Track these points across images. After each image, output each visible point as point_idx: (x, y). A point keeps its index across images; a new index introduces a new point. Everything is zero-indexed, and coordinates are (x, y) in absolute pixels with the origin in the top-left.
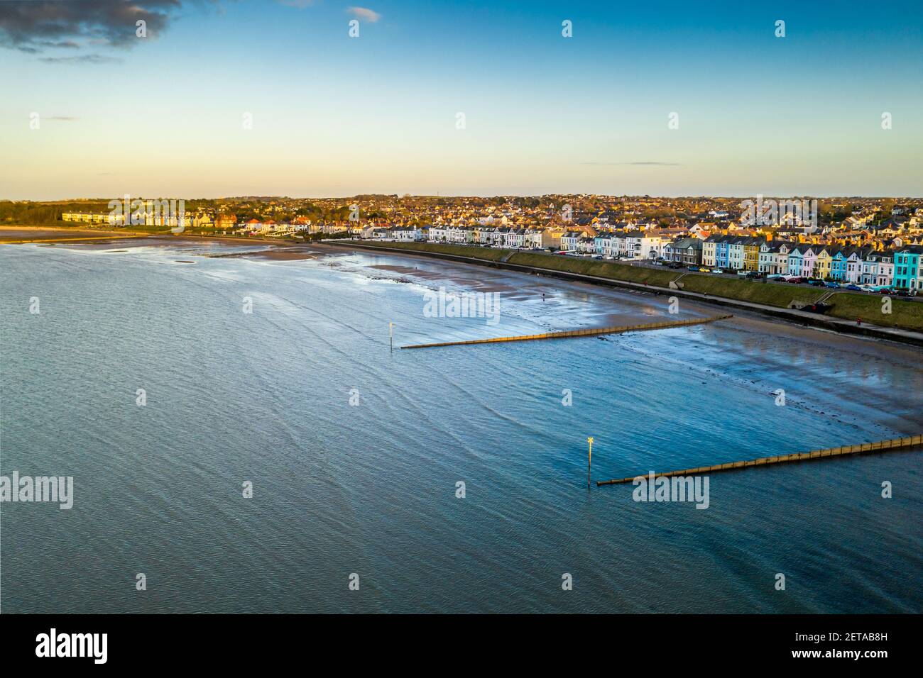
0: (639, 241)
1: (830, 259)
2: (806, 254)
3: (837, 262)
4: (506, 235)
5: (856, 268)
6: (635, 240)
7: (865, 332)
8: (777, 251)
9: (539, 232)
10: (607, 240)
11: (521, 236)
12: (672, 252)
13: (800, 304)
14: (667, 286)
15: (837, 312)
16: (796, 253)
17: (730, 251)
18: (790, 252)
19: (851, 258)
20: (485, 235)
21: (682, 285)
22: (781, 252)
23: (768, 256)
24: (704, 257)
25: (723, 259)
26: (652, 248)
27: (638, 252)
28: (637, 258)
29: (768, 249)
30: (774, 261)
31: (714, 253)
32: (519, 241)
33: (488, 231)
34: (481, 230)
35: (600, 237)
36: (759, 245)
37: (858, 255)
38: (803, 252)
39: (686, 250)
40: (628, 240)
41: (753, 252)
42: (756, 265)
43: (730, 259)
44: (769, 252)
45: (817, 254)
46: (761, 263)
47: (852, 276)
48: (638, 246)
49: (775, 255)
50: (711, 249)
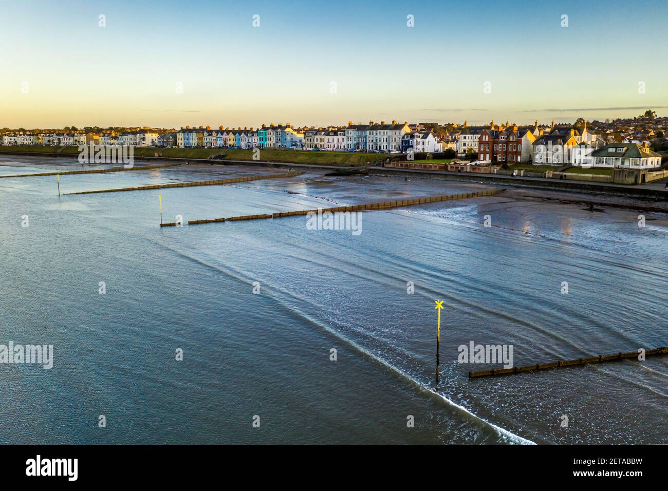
0: (144, 135)
1: (233, 136)
2: (224, 135)
3: (237, 138)
4: (62, 138)
5: (244, 140)
6: (142, 135)
7: (234, 164)
8: (211, 135)
9: (84, 135)
10: (126, 137)
11: (72, 138)
12: (162, 140)
13: (213, 156)
14: (154, 156)
15: (227, 157)
16: (219, 135)
17: (190, 137)
18: (217, 135)
19: (242, 136)
20: (46, 139)
21: (161, 154)
22: (213, 135)
23: (208, 138)
24: (178, 141)
25: (187, 141)
26: (153, 140)
27: (144, 142)
28: (143, 146)
29: (207, 134)
30: (210, 141)
31: (183, 139)
32: (71, 141)
33: (49, 136)
34: (43, 136)
35: (122, 135)
36: (203, 133)
37: (245, 134)
38: (222, 134)
39: (169, 138)
40: (138, 135)
41: (201, 136)
42: (202, 143)
43: (191, 142)
44: (208, 136)
45: (228, 135)
46: (205, 141)
47: (243, 145)
48: (144, 139)
49: (210, 137)
50: (181, 137)
